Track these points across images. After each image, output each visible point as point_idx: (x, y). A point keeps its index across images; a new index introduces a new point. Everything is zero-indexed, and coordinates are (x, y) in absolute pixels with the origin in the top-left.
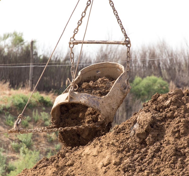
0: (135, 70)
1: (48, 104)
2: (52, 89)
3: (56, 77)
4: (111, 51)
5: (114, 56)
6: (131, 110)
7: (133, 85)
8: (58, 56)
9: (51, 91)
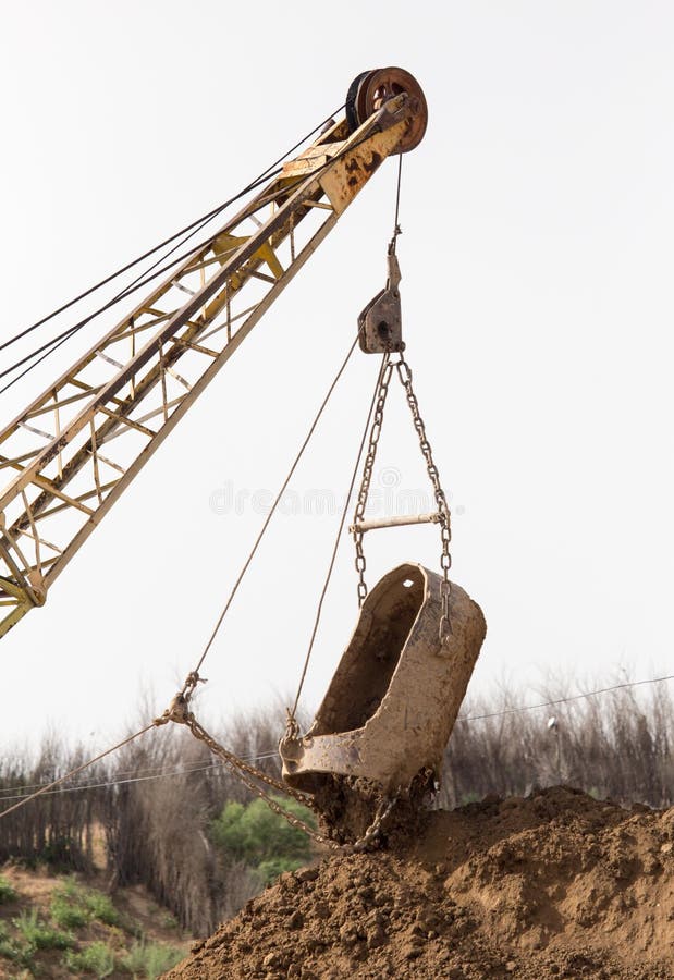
0: (223, 784)
1: (4, 897)
2: (11, 857)
3: (19, 824)
4: (154, 740)
5: (165, 755)
6: (224, 892)
7: (223, 825)
8: (17, 766)
9: (9, 862)
